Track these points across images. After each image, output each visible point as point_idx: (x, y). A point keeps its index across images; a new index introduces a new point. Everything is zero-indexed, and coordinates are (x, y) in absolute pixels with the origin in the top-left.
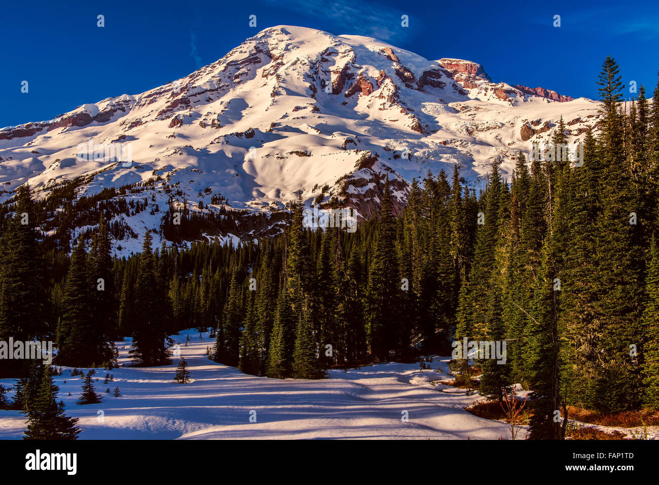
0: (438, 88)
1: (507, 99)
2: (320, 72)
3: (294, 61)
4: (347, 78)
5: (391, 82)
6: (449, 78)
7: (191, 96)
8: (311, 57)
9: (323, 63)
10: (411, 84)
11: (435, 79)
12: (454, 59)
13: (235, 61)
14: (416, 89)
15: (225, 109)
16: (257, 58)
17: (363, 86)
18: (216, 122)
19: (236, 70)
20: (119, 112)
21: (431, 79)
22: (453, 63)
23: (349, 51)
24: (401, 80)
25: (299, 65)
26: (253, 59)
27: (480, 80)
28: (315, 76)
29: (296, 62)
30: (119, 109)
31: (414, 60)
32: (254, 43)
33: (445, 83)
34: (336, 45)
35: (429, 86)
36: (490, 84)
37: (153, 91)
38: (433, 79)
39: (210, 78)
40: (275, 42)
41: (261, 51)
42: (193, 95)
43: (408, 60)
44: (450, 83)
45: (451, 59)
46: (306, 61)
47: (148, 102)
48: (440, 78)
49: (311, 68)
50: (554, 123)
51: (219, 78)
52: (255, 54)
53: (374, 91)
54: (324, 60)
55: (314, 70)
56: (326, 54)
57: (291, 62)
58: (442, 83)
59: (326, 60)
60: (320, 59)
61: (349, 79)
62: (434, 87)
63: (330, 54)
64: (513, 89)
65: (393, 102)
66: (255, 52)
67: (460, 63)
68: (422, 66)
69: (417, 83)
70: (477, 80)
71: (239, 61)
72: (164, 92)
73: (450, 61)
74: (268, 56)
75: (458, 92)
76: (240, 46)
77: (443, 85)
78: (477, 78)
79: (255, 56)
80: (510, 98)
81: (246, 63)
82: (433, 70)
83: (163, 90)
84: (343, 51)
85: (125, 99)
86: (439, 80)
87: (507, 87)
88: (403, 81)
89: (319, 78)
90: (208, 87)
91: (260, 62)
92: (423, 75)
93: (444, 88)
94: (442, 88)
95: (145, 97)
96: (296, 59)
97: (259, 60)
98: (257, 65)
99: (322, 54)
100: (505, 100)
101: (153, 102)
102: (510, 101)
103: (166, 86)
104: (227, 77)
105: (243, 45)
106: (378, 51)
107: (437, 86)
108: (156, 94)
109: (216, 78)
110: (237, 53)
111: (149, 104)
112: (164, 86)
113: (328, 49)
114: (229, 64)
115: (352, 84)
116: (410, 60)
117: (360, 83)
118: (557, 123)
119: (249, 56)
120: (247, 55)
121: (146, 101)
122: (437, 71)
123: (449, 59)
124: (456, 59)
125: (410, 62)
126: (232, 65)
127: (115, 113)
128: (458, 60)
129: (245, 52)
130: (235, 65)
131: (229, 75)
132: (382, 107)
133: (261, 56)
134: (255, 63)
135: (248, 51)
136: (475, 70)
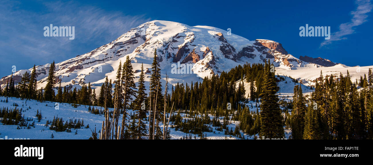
0: (251, 58)
1: (289, 65)
2: (170, 48)
3: (155, 42)
4: (185, 52)
5: (211, 54)
6: (259, 51)
7: (85, 64)
8: (165, 39)
9: (173, 43)
10: (229, 56)
11: (250, 53)
12: (263, 40)
13: (120, 43)
14: (231, 59)
15: (93, 72)
16: (135, 40)
17: (193, 57)
18: (83, 80)
19: (120, 48)
20: (42, 74)
21: (247, 52)
22: (262, 42)
23: (192, 35)
24: (222, 53)
25: (157, 44)
26: (133, 41)
27: (277, 52)
28: (164, 51)
29: (156, 42)
30: (43, 73)
31: (238, 40)
32: (135, 31)
33: (255, 55)
34: (184, 32)
35: (246, 57)
36: (282, 55)
37: (66, 61)
38: (248, 53)
39: (102, 53)
40: (150, 30)
41: (139, 36)
42: (87, 64)
43: (235, 40)
44: (259, 55)
45: (262, 40)
46: (162, 42)
47: (62, 68)
48: (253, 51)
49: (164, 46)
50: (307, 80)
51: (106, 53)
52: (135, 38)
53: (200, 60)
54: (174, 41)
55: (166, 47)
56: (176, 37)
57: (153, 43)
58: (253, 55)
59: (176, 41)
60: (171, 40)
61: (186, 53)
62: (249, 57)
63: (179, 37)
64: (295, 58)
65: (208, 67)
66: (135, 37)
67: (266, 42)
68: (242, 44)
69: (233, 55)
70: (275, 53)
71: (123, 42)
72: (73, 62)
73: (261, 41)
74: (143, 39)
75: (262, 61)
76: (126, 34)
77: (254, 56)
78: (275, 51)
79: (135, 39)
80: (291, 65)
81: (128, 44)
82: (249, 46)
83: (73, 60)
84: (188, 35)
85: (48, 67)
86: (252, 53)
87: (291, 57)
88: (224, 54)
89: (168, 52)
90: (98, 59)
91: (137, 43)
92: (243, 50)
93: (254, 58)
94: (253, 58)
95: (61, 65)
96: (156, 41)
97: (136, 41)
98: (135, 45)
99: (174, 37)
100: (288, 66)
101: (65, 68)
102: (291, 66)
103: (75, 58)
104: (112, 52)
105: (128, 33)
106: (214, 35)
107: (250, 57)
108: (68, 63)
109: (105, 53)
110: (123, 37)
111: (62, 69)
112: (74, 58)
113: (178, 34)
114: (116, 44)
115: (187, 55)
116: (236, 40)
117: (192, 55)
118: (309, 81)
119: (130, 39)
120: (128, 39)
121: (61, 67)
122: (252, 47)
123: (260, 40)
124: (264, 40)
125: (236, 42)
126: (118, 45)
127: (39, 76)
128: (266, 40)
129: (128, 37)
130: (120, 45)
131: (114, 51)
132: (200, 70)
133: (139, 39)
134: (134, 43)
135: (130, 36)
136: (276, 46)
